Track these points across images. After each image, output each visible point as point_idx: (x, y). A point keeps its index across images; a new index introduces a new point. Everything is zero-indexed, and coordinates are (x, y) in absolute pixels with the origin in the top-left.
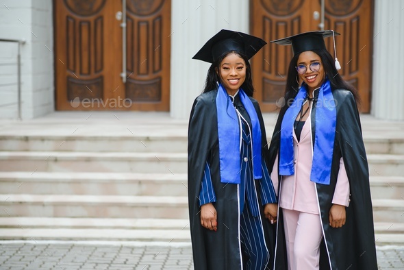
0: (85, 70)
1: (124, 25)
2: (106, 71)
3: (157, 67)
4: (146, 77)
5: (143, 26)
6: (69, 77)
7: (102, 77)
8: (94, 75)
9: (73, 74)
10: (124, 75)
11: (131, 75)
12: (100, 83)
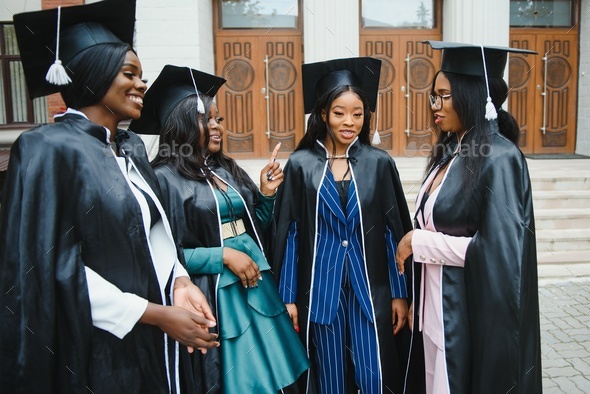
0: (240, 130)
1: (267, 97)
2: (255, 131)
3: (292, 127)
4: (284, 134)
5: (281, 98)
6: (228, 135)
7: (252, 135)
8: (246, 134)
9: (231, 133)
10: (268, 133)
11: (273, 133)
12: (251, 139)
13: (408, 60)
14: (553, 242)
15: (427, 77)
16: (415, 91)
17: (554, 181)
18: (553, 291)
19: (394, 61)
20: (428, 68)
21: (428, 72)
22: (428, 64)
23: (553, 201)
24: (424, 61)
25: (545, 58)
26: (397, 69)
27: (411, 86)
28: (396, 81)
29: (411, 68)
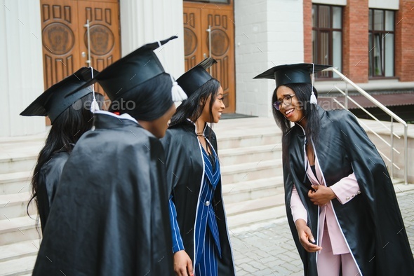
13: (88, 25)
14: (250, 192)
15: (107, 43)
16: (96, 57)
17: (240, 139)
18: (266, 233)
19: (73, 25)
20: (107, 34)
21: (107, 39)
22: (107, 31)
23: (242, 157)
24: (103, 28)
25: (209, 30)
26: (76, 34)
27: (91, 52)
28: (76, 46)
29: (91, 34)
